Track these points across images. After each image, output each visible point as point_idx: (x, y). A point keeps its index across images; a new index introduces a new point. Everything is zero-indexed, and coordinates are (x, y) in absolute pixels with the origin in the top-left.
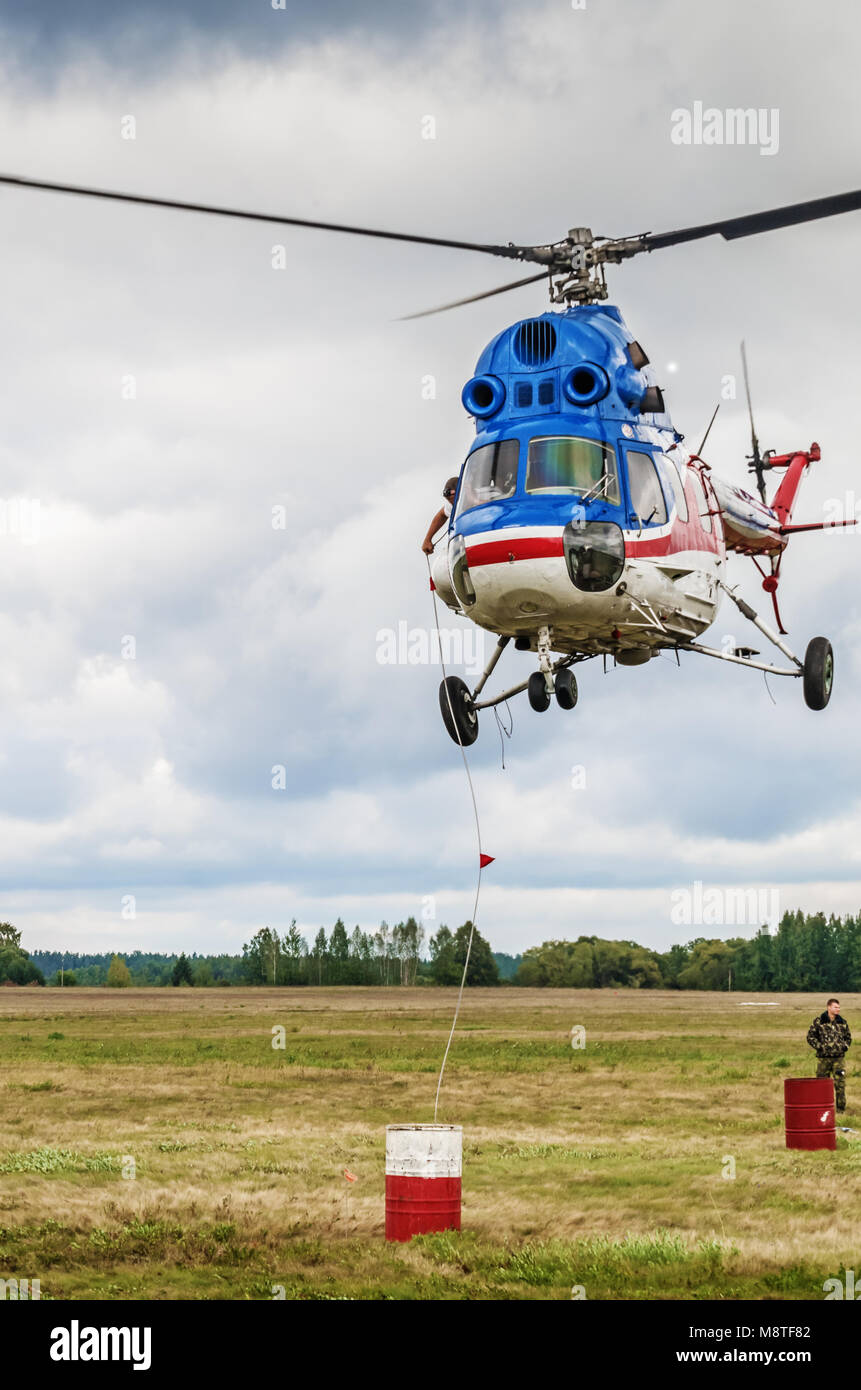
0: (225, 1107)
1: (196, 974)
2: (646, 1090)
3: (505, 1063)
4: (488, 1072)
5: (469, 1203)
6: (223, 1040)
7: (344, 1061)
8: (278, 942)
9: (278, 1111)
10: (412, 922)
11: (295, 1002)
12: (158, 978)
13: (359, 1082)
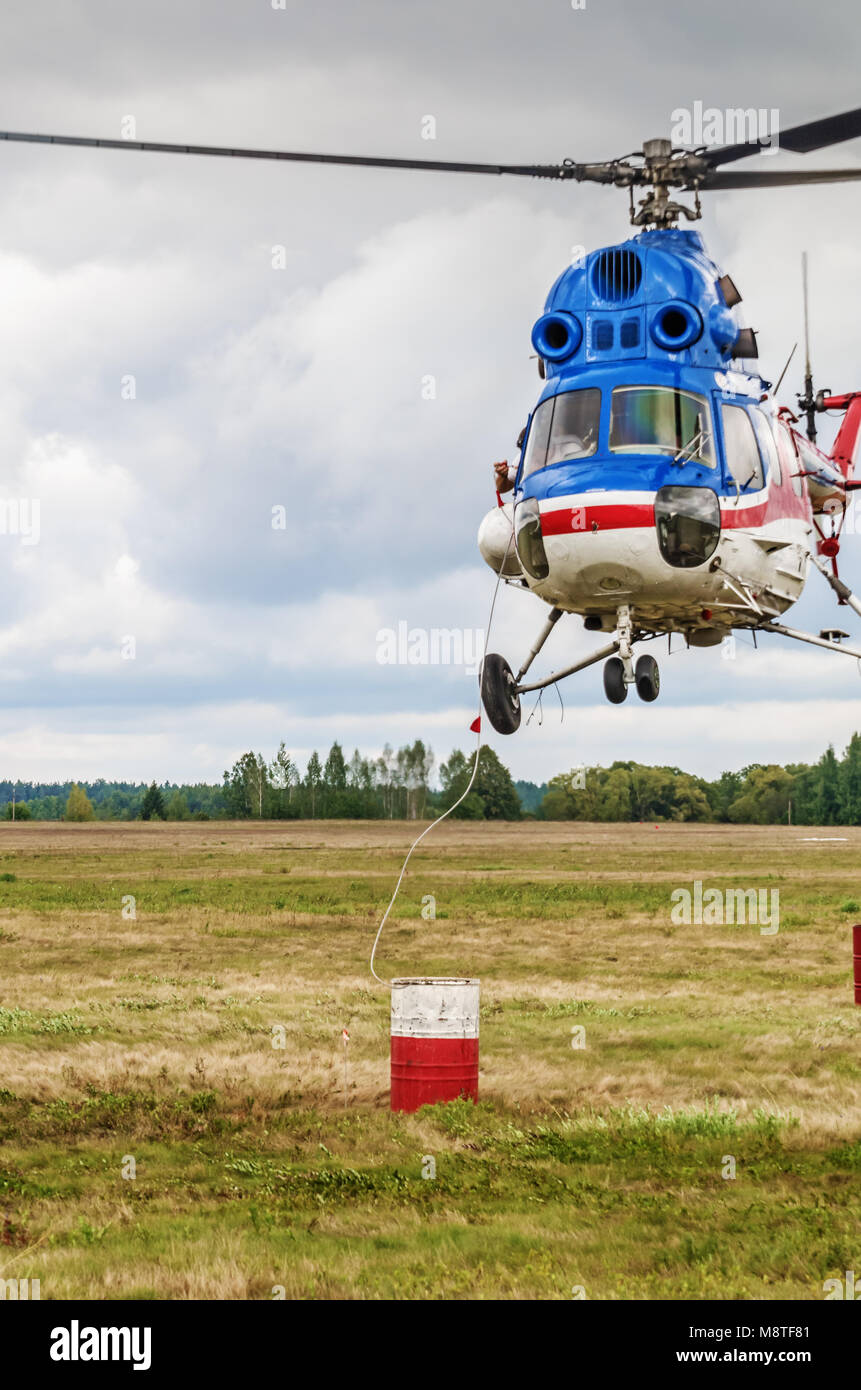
0: (205, 959)
1: (169, 806)
2: (691, 939)
3: (529, 909)
4: (509, 918)
5: (487, 1069)
6: (201, 882)
7: (341, 907)
8: (264, 769)
9: (264, 963)
10: (419, 745)
11: (286, 839)
12: (125, 811)
13: (359, 930)
